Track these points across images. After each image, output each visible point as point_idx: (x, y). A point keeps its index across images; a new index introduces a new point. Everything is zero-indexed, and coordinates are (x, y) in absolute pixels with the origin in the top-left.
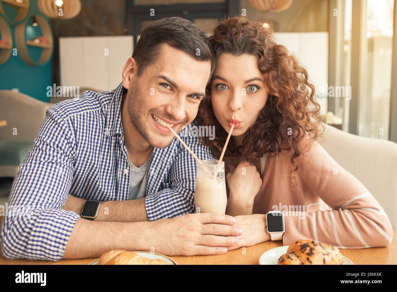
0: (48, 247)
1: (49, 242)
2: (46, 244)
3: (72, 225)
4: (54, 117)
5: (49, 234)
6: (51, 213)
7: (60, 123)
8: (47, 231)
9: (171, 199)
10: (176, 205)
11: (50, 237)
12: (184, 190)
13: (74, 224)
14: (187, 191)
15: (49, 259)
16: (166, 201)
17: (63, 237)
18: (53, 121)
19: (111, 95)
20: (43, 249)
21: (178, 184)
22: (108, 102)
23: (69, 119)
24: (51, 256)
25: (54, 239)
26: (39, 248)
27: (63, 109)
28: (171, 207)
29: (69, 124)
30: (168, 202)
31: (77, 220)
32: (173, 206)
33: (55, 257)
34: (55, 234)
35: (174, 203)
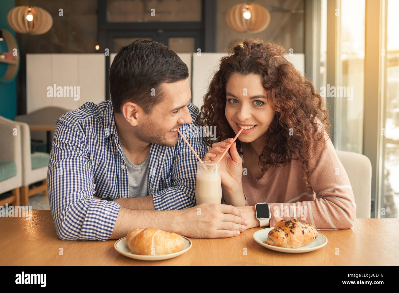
0: (99, 230)
1: (99, 226)
2: (97, 227)
3: (117, 212)
4: (65, 124)
5: (99, 220)
6: (98, 203)
7: (71, 127)
8: (97, 217)
9: (175, 195)
10: (180, 200)
11: (100, 222)
12: (186, 187)
13: (118, 211)
14: (188, 189)
15: (99, 239)
16: (171, 197)
17: (111, 222)
18: (65, 127)
19: (106, 104)
20: (95, 232)
21: (180, 183)
22: (103, 109)
23: (78, 123)
24: (101, 237)
25: (103, 223)
26: (91, 231)
27: (72, 116)
28: (176, 203)
29: (78, 127)
30: (173, 198)
31: (120, 208)
32: (177, 201)
33: (104, 238)
34: (104, 219)
35: (178, 199)
